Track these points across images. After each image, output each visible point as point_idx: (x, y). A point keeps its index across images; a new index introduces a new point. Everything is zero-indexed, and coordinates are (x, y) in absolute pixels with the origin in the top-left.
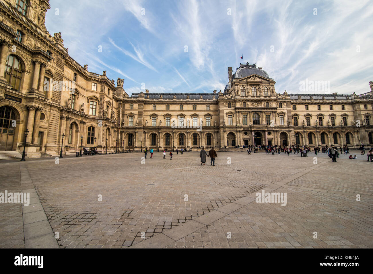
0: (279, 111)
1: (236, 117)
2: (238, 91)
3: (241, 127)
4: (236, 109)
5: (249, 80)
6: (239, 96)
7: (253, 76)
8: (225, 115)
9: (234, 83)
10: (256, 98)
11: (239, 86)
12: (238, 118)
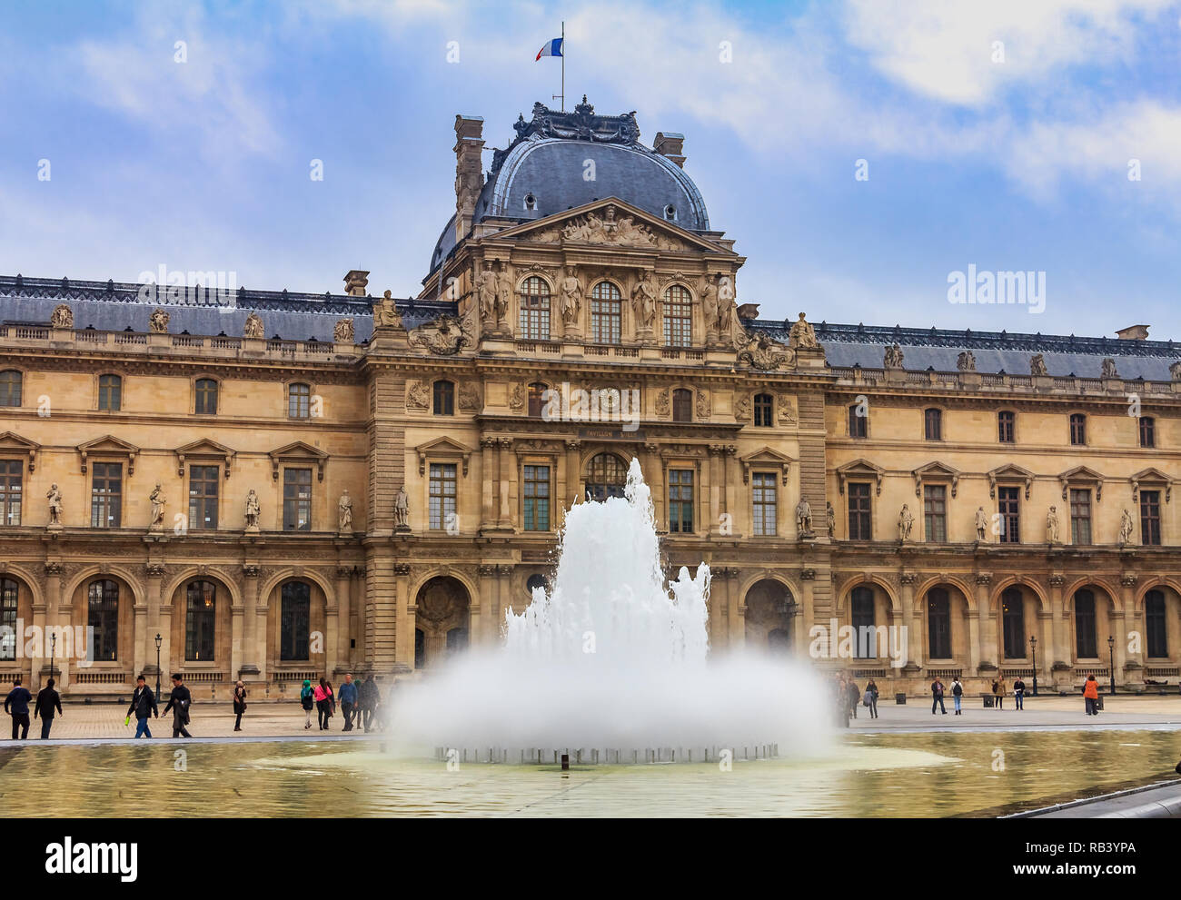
0: (749, 447)
1: (482, 478)
2: (499, 309)
3: (508, 545)
4: (481, 423)
5: (577, 234)
6: (507, 338)
7: (601, 213)
8: (411, 461)
9: (481, 250)
10: (612, 358)
11: (509, 274)
12: (488, 486)
